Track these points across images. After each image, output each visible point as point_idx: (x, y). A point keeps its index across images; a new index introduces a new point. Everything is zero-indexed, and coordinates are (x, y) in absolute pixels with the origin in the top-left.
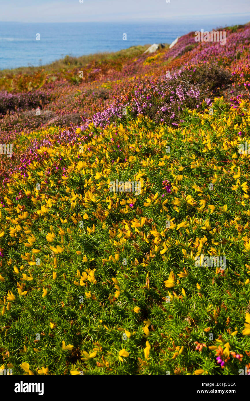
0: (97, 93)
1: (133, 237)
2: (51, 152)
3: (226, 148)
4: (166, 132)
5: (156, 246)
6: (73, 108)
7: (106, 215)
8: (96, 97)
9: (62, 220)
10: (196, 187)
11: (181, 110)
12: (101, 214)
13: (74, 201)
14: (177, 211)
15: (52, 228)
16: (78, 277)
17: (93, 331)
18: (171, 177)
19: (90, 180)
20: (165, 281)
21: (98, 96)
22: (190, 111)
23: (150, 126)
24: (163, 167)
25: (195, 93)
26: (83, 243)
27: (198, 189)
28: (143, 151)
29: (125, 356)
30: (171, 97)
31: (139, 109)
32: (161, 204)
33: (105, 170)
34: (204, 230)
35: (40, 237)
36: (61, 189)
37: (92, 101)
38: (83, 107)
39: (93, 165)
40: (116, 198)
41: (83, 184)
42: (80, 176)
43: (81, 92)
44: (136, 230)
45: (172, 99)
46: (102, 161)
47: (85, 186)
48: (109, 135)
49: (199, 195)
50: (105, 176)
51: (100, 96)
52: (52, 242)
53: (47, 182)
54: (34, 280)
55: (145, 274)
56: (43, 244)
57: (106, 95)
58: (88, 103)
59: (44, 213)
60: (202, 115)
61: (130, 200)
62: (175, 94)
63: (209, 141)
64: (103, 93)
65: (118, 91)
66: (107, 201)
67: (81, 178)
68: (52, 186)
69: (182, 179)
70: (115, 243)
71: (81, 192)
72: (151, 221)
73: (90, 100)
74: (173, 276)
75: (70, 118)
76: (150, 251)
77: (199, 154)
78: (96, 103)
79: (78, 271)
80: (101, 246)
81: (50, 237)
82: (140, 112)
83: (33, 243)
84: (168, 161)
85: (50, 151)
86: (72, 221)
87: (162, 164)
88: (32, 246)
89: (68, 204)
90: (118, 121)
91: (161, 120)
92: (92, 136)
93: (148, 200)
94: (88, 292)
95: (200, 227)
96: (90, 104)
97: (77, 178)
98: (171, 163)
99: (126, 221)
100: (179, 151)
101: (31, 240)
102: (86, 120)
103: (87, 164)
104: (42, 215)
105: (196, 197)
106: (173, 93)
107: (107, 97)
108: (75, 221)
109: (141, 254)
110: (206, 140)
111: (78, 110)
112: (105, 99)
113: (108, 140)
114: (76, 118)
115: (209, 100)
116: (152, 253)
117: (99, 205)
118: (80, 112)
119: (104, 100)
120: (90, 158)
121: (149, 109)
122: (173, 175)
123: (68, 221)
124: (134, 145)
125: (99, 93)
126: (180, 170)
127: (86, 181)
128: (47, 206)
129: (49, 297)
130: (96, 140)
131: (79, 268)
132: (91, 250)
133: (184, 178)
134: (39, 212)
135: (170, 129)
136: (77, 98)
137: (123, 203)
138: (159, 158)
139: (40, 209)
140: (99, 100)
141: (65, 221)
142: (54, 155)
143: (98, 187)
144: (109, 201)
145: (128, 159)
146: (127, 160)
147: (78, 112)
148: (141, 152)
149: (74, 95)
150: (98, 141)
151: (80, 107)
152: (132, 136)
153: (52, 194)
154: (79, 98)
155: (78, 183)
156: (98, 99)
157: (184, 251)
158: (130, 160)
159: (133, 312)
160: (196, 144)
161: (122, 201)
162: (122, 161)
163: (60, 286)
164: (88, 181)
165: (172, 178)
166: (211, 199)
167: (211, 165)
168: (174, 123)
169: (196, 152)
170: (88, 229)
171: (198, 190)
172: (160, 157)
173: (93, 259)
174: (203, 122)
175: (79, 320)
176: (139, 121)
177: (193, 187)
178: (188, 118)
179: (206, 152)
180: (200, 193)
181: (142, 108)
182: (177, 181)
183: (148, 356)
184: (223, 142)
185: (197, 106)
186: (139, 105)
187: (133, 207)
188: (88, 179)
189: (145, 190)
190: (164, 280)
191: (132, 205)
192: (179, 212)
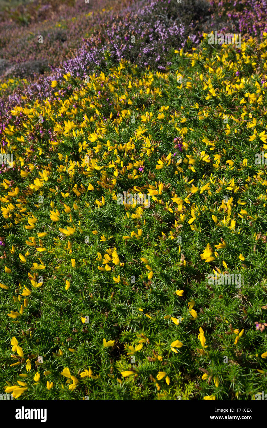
0: (52, 35)
1: (152, 207)
2: (28, 113)
3: (230, 93)
4: (155, 78)
5: (181, 215)
6: (29, 54)
7: (113, 183)
8: (53, 39)
9: (63, 194)
10: (206, 141)
11: (166, 51)
12: (107, 183)
13: (72, 170)
14: (193, 170)
15: (53, 204)
16: (100, 260)
17: (134, 322)
18: (174, 131)
19: (85, 143)
20: (201, 255)
21: (55, 38)
22: (176, 52)
23: (135, 72)
24: (162, 120)
25: (179, 29)
26: (98, 220)
27: (208, 143)
28: (136, 103)
29: (178, 347)
30: (150, 36)
31: (118, 53)
32: (175, 165)
33: (99, 129)
34: (230, 191)
35: (41, 216)
36: (53, 157)
37: (49, 45)
38: (40, 52)
39: (83, 124)
40: (120, 162)
41: (77, 148)
42: (72, 139)
43: (34, 34)
44: (154, 199)
45: (152, 38)
46: (92, 119)
47: (80, 150)
48: (93, 87)
49: (211, 149)
50: (101, 137)
51: (57, 38)
52: (59, 222)
53: (34, 149)
54: (47, 268)
55: (176, 248)
56: (47, 224)
57: (64, 37)
58: (44, 48)
59: (40, 188)
60: (191, 55)
61: (137, 162)
62: (154, 32)
63: (211, 86)
64: (59, 34)
65: (76, 31)
66: (111, 166)
67: (74, 142)
68: (40, 154)
69: (187, 132)
70: (133, 216)
71: (77, 158)
72: (169, 186)
73: (47, 44)
74: (210, 248)
75: (29, 66)
76: (176, 221)
77: (200, 101)
78: (53, 47)
79: (99, 254)
80: (117, 220)
81: (54, 216)
82: (120, 56)
83: (35, 224)
84: (167, 113)
85: (26, 111)
86: (75, 194)
87: (161, 116)
88: (35, 227)
89: (66, 174)
90: (97, 68)
91: (145, 64)
92: (72, 90)
93: (160, 162)
94: (117, 278)
95: (224, 188)
96: (48, 48)
97: (69, 142)
98: (170, 114)
99: (137, 188)
100: (178, 100)
101: (31, 221)
102: (56, 69)
103: (75, 124)
104: (36, 190)
105: (208, 152)
106: (151, 31)
107: (64, 39)
108: (78, 194)
109: (165, 225)
110: (208, 85)
111: (34, 56)
112: (63, 41)
113: (92, 93)
114: (36, 66)
115: (195, 37)
116: (178, 223)
117: (103, 173)
118: (37, 58)
119: (62, 43)
120: (75, 116)
121: (129, 52)
122: (177, 129)
123: (71, 194)
124: (124, 97)
125: (55, 35)
126: (182, 122)
127: (80, 144)
128: (42, 179)
129: (72, 288)
130: (79, 94)
131: (99, 250)
132: (107, 226)
133: (189, 131)
134: (32, 187)
135: (158, 75)
136: (31, 42)
137: (129, 167)
138: (156, 110)
139: (32, 182)
140: (57, 43)
141: (67, 195)
142: (32, 116)
143: (95, 150)
144: (113, 166)
145: (121, 113)
146: (120, 115)
147: (35, 59)
148: (134, 103)
149: (27, 38)
150: (81, 95)
151: (37, 52)
152: (119, 86)
153: (43, 164)
154: (34, 41)
155: (70, 148)
156: (55, 42)
157: (214, 218)
158: (123, 115)
159: (175, 295)
160: (195, 91)
161: (128, 165)
162: (115, 116)
163: (82, 274)
164: (82, 144)
165: (176, 132)
166: (227, 153)
167: (221, 114)
168: (160, 67)
169: (197, 100)
170: (97, 202)
171: (210, 144)
172: (156, 108)
173: (111, 237)
174: (193, 63)
175: (114, 310)
176: (121, 67)
177: (203, 141)
178: (175, 60)
179: (210, 99)
180: (211, 146)
181: (121, 51)
182: (182, 135)
183: (204, 343)
184: (226, 86)
185: (182, 44)
186: (118, 48)
187: (143, 171)
188: (82, 142)
189: (153, 150)
190: (200, 253)
191: (141, 169)
192: (194, 171)
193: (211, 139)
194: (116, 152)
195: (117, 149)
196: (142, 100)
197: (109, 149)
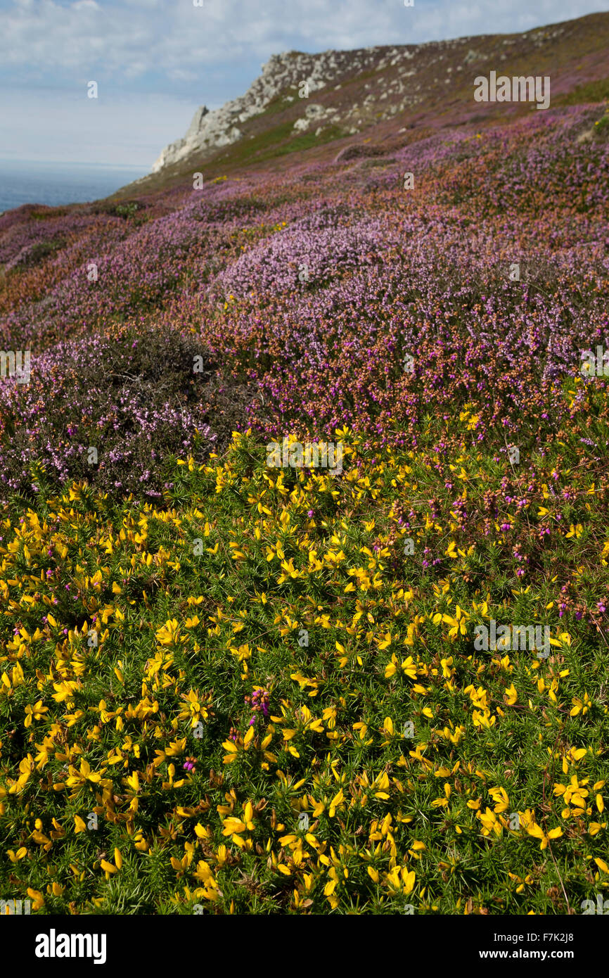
5: (304, 875)
7: (133, 807)
10: (300, 678)
11: (157, 459)
14: (293, 753)
22: (179, 462)
27: (305, 682)
41: (19, 717)
45: (116, 423)
47: (28, 723)
49: (313, 694)
60: (211, 470)
69: (251, 655)
93: (229, 746)
110: (275, 552)
115: (208, 429)
116: (301, 896)
133: (255, 652)
148: (124, 590)
157: (372, 873)
160: (251, 563)
165: (231, 659)
171: (308, 684)
177: (293, 677)
180: (311, 688)
185: (185, 442)
189: (205, 715)
191: (190, 765)
192: (297, 755)
193: (309, 673)
194: (119, 724)
195: (122, 715)
196: (139, 580)
197: (104, 717)
